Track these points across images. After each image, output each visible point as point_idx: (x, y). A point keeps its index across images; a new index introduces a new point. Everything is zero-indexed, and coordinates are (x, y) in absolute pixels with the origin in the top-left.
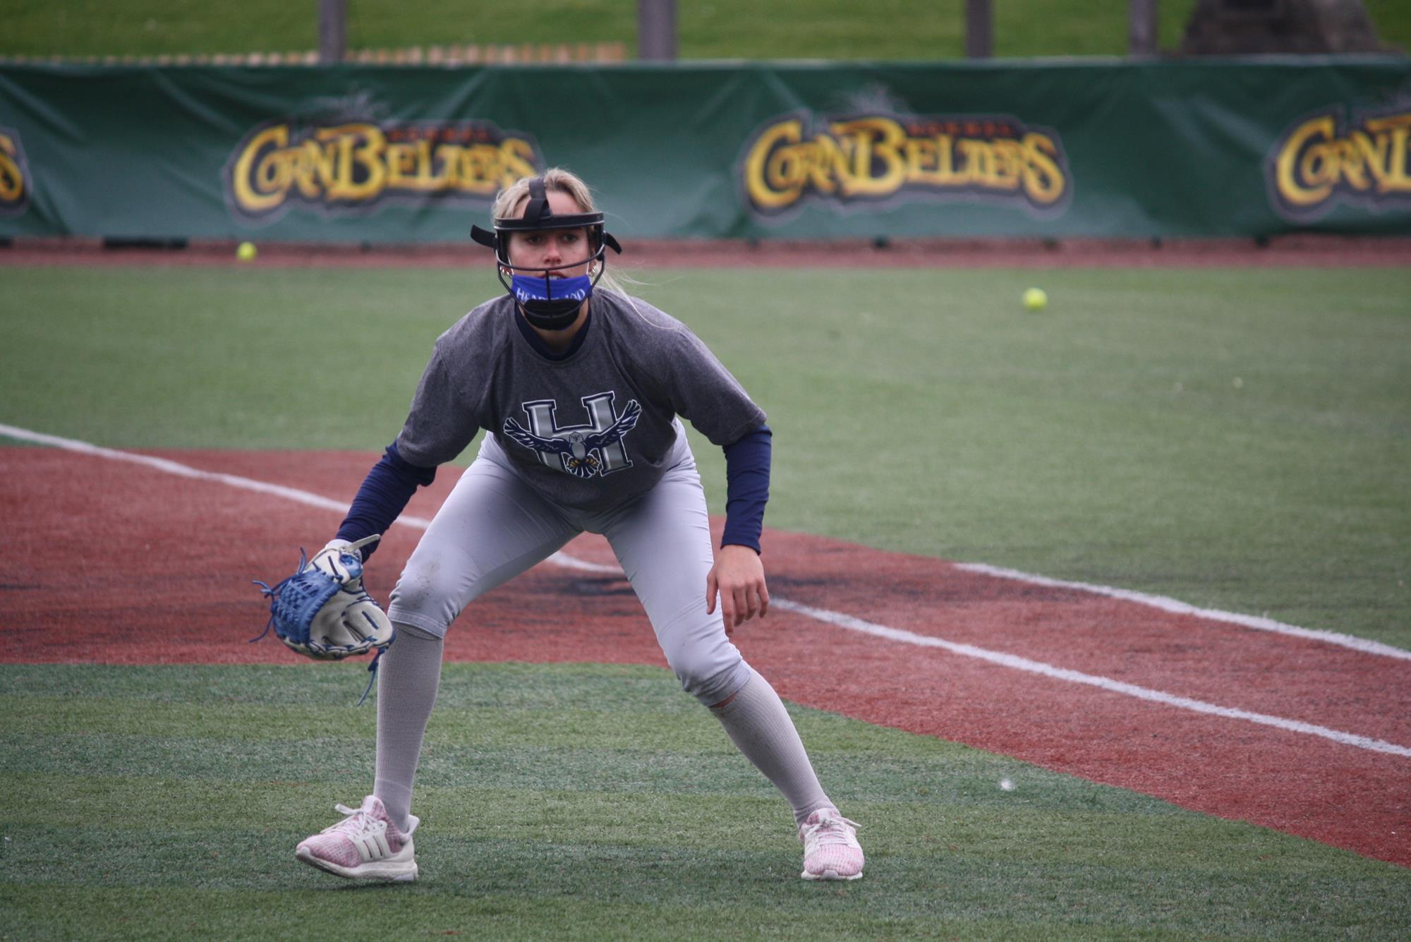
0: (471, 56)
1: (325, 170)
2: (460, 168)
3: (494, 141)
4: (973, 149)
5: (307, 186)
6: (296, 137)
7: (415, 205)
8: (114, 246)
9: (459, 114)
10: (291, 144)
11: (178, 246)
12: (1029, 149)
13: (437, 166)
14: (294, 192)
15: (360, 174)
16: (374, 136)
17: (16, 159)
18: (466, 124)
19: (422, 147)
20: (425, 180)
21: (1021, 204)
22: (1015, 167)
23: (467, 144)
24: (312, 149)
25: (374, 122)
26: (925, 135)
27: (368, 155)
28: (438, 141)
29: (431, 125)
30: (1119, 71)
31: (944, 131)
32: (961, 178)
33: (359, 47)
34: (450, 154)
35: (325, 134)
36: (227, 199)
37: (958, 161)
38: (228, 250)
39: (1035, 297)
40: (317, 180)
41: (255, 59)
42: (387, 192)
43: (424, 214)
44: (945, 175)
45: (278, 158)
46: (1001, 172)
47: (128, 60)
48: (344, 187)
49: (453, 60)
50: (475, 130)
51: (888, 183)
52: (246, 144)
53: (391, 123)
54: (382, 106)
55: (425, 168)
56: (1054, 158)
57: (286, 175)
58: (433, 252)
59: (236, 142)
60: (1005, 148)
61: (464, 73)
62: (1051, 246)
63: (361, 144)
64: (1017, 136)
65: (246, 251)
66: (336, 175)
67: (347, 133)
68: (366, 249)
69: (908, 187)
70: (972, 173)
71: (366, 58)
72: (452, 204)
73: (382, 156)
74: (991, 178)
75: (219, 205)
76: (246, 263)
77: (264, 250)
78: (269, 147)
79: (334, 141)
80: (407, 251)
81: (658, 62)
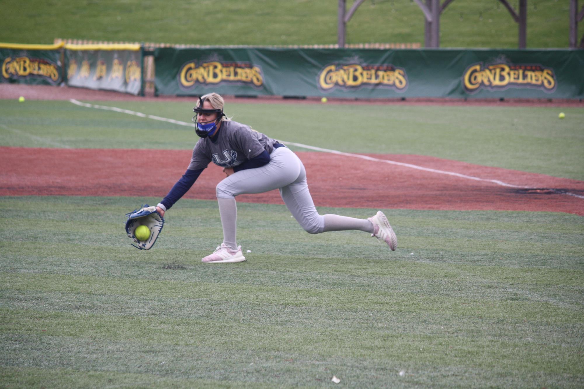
0: (387, 46)
1: (345, 77)
2: (383, 78)
3: (393, 70)
4: (529, 73)
5: (340, 82)
6: (338, 68)
7: (370, 87)
8: (286, 98)
9: (384, 62)
10: (337, 70)
11: (304, 98)
12: (545, 74)
13: (377, 77)
14: (337, 84)
15: (355, 79)
16: (359, 69)
17: (260, 73)
18: (385, 66)
19: (373, 72)
20: (374, 81)
21: (542, 89)
22: (540, 79)
23: (385, 71)
24: (342, 72)
25: (360, 64)
26: (515, 69)
27: (358, 74)
28: (378, 70)
29: (376, 65)
30: (571, 52)
31: (520, 68)
32: (525, 81)
33: (349, 43)
34: (381, 73)
35: (345, 68)
36: (317, 85)
37: (525, 77)
38: (318, 99)
39: (562, 115)
40: (343, 81)
41: (316, 47)
42: (363, 84)
43: (373, 90)
44: (521, 81)
45: (332, 74)
46: (537, 80)
47: (290, 47)
48: (351, 82)
49: (382, 47)
50: (388, 67)
51: (505, 82)
52: (323, 70)
53: (364, 65)
54: (362, 60)
55: (374, 77)
56: (552, 76)
57: (334, 79)
58: (376, 101)
59: (321, 69)
60: (538, 74)
61: (385, 51)
62: (550, 101)
63: (356, 70)
64: (542, 70)
65: (324, 100)
66: (348, 79)
67: (351, 67)
68: (357, 100)
69: (510, 84)
70: (528, 80)
71: (352, 46)
72: (380, 87)
73: (362, 74)
74: (534, 82)
75: (315, 87)
76: (324, 103)
77: (329, 100)
78: (330, 71)
79: (348, 70)
80: (368, 100)
81: (434, 48)
